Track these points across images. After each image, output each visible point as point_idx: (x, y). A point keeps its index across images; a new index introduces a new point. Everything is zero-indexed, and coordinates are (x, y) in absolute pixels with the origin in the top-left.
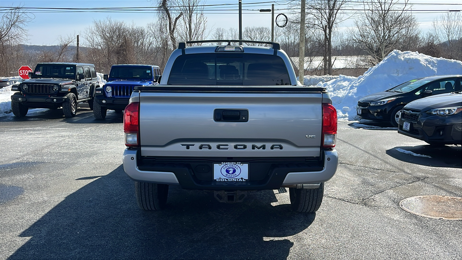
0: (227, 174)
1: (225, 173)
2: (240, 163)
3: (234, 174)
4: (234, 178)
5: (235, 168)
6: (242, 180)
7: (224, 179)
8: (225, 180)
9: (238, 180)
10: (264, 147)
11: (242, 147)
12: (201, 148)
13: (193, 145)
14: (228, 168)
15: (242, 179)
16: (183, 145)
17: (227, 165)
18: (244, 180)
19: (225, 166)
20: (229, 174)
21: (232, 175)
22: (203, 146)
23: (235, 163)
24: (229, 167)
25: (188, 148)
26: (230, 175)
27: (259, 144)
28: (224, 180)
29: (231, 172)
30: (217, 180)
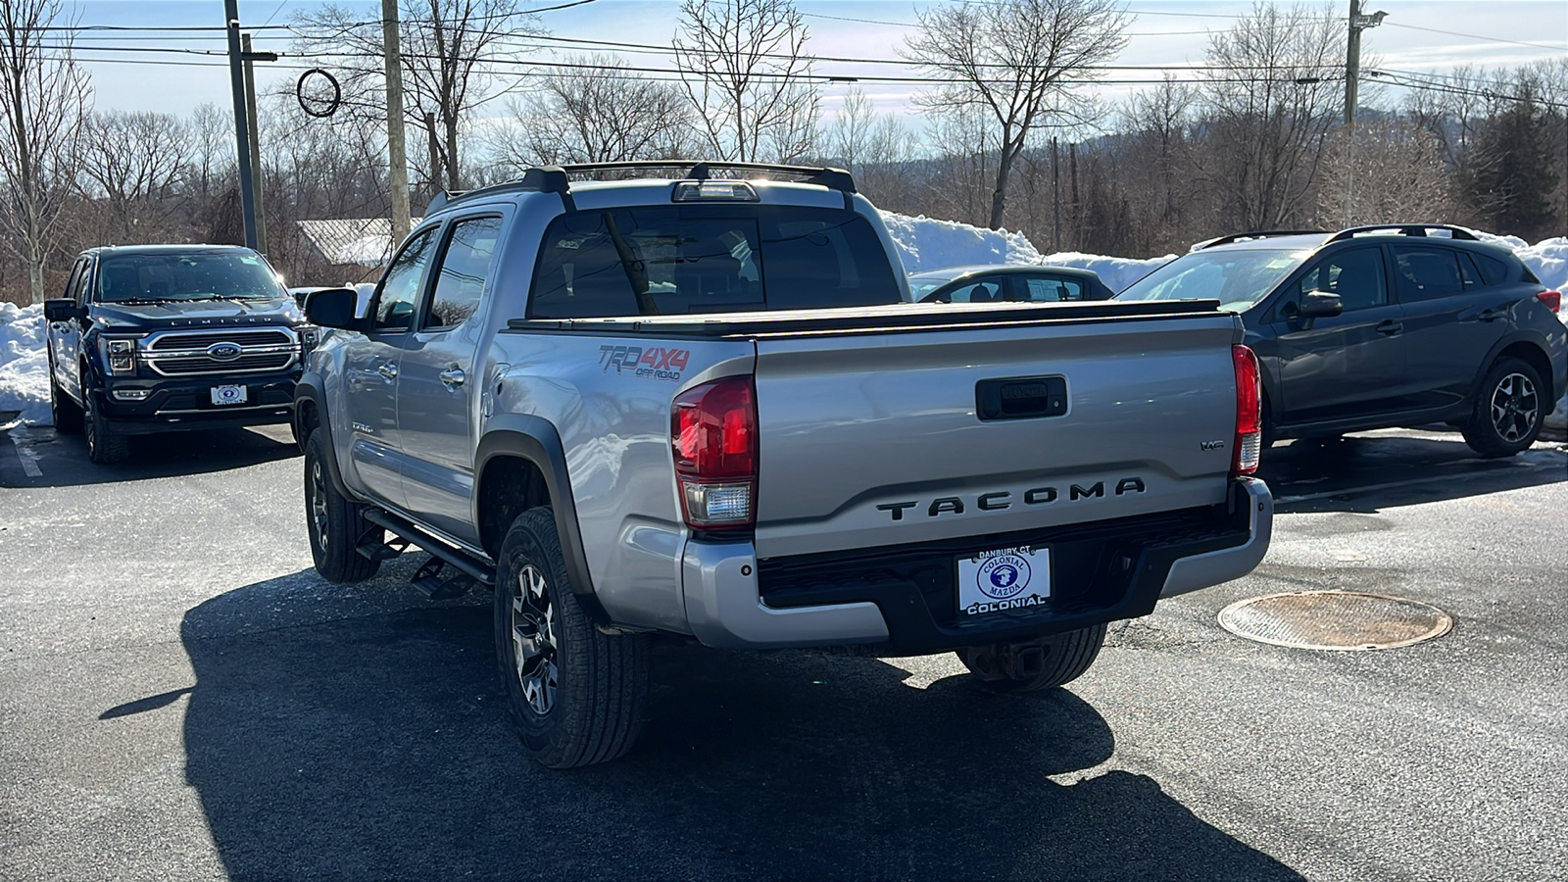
0: (995, 587)
1: (988, 585)
2: (1028, 547)
3: (1013, 585)
4: (1015, 597)
5: (1015, 566)
6: (1036, 601)
7: (989, 604)
8: (992, 609)
9: (1026, 602)
10: (1098, 489)
11: (1045, 495)
12: (933, 511)
13: (912, 504)
14: (995, 567)
15: (1035, 597)
16: (881, 508)
17: (992, 560)
18: (1042, 599)
19: (987, 565)
20: (999, 588)
21: (1008, 591)
22: (941, 505)
23: (1015, 550)
24: (1000, 564)
25: (897, 515)
26: (1002, 589)
27: (1086, 483)
28: (987, 610)
29: (1004, 581)
30: (969, 613)
